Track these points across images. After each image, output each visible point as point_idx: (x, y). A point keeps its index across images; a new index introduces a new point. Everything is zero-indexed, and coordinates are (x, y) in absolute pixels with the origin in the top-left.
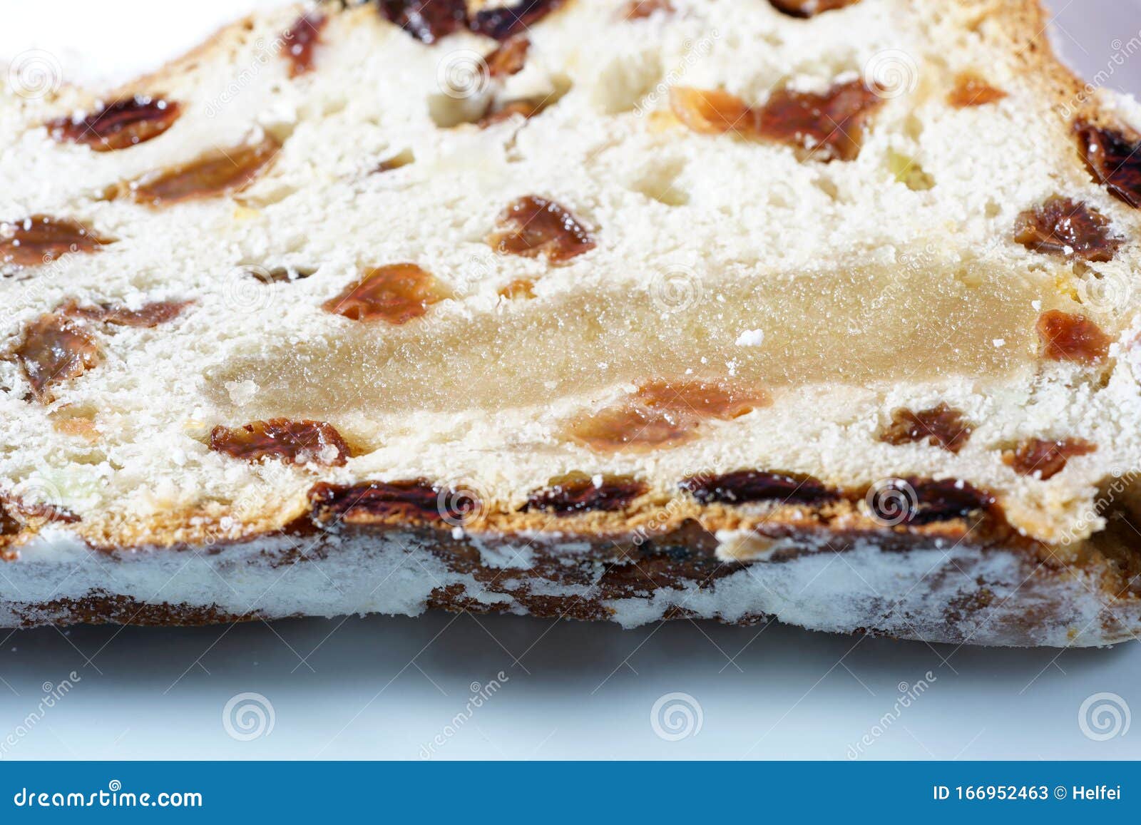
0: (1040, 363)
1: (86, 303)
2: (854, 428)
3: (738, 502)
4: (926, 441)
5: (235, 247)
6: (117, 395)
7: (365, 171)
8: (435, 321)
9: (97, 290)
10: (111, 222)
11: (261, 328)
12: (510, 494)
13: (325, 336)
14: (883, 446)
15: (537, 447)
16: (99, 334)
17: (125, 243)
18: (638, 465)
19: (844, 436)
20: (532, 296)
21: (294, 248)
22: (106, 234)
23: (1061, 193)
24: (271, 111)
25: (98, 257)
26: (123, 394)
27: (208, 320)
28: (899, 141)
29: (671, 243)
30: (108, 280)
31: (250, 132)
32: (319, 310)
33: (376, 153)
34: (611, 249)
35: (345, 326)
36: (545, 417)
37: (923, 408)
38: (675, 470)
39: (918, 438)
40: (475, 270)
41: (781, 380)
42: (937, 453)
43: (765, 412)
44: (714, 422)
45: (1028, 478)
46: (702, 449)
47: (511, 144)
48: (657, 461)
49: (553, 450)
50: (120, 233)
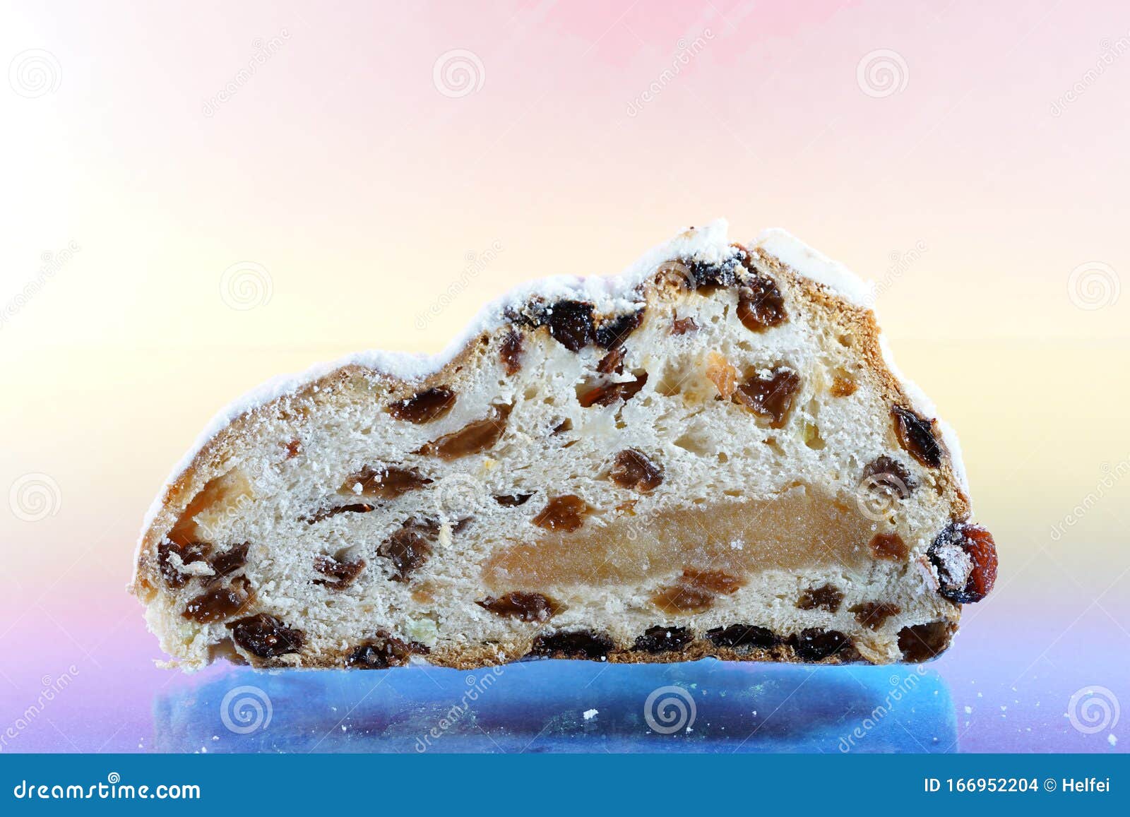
0: (874, 561)
1: (421, 521)
2: (786, 601)
3: (734, 646)
4: (820, 608)
5: (488, 486)
6: (440, 577)
7: (548, 436)
8: (588, 530)
9: (425, 513)
10: (428, 468)
11: (504, 536)
12: (628, 639)
13: (535, 541)
14: (800, 611)
15: (638, 610)
16: (428, 541)
17: (436, 483)
18: (687, 623)
19: (782, 605)
20: (634, 514)
21: (517, 483)
22: (425, 476)
23: (885, 455)
24: (501, 398)
25: (425, 492)
26: (443, 577)
27: (480, 531)
28: (807, 416)
29: (699, 481)
30: (429, 507)
31: (490, 411)
32: (531, 525)
33: (552, 423)
34: (669, 483)
35: (544, 534)
36: (642, 590)
37: (818, 587)
38: (704, 626)
39: (817, 606)
40: (605, 497)
41: (753, 568)
42: (826, 615)
43: (746, 589)
44: (722, 597)
45: (868, 630)
46: (716, 614)
47: (618, 417)
48: (695, 621)
49: (647, 613)
50: (432, 477)
